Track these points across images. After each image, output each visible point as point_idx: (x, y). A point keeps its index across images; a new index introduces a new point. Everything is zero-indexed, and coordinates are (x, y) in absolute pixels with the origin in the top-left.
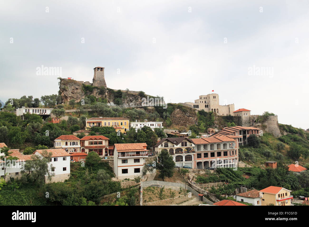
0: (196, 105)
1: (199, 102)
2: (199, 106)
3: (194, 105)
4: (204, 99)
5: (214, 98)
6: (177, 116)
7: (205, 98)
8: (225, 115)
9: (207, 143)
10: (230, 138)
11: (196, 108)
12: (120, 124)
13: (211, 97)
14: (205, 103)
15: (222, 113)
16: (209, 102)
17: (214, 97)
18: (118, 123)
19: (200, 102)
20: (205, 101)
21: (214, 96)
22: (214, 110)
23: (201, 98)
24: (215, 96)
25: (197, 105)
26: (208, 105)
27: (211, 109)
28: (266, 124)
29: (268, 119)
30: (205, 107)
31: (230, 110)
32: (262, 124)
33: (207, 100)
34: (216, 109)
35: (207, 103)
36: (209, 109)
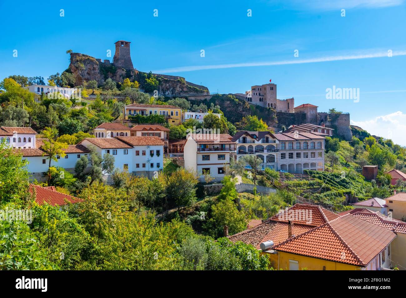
2: (253, 100)
4: (258, 90)
5: (271, 89)
6: (228, 110)
8: (283, 111)
10: (316, 135)
12: (170, 114)
13: (268, 89)
15: (280, 110)
16: (264, 94)
17: (272, 89)
18: (167, 113)
19: (254, 94)
20: (260, 94)
21: (271, 87)
22: (271, 105)
23: (254, 89)
25: (250, 98)
26: (262, 98)
27: (267, 104)
28: (336, 124)
29: (339, 118)
30: (259, 100)
31: (289, 106)
32: (331, 123)
33: (261, 91)
34: (273, 103)
35: (261, 96)
36: (265, 103)
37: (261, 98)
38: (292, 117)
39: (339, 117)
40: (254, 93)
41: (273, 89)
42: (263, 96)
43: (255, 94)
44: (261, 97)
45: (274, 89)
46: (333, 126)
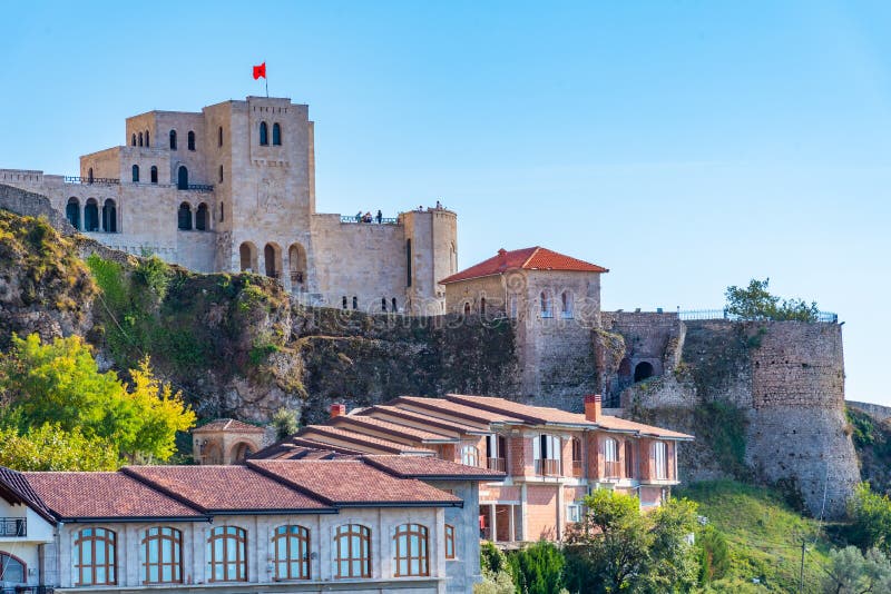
0: (92, 205)
1: (127, 177)
2: (125, 218)
3: (73, 206)
4: (173, 146)
5: (264, 142)
7: (182, 141)
8: (370, 306)
9: (176, 509)
10: (395, 481)
11: (92, 226)
13: (243, 136)
14: (183, 184)
15: (343, 292)
16: (214, 179)
17: (271, 135)
19: (136, 178)
20: (183, 172)
21: (264, 126)
22: (261, 259)
23: (140, 140)
24: (277, 126)
25: (101, 204)
26: (203, 207)
27: (236, 249)
28: (737, 394)
29: (758, 355)
30: (174, 225)
31: (415, 261)
32: (702, 392)
33: (196, 156)
34: (283, 244)
35: (195, 188)
36: (219, 246)
37: (194, 206)
38: (417, 348)
39: (758, 346)
40: (136, 168)
41: (278, 142)
42: (210, 189)
43: (145, 176)
44: (194, 200)
45: (286, 137)
46: (712, 409)
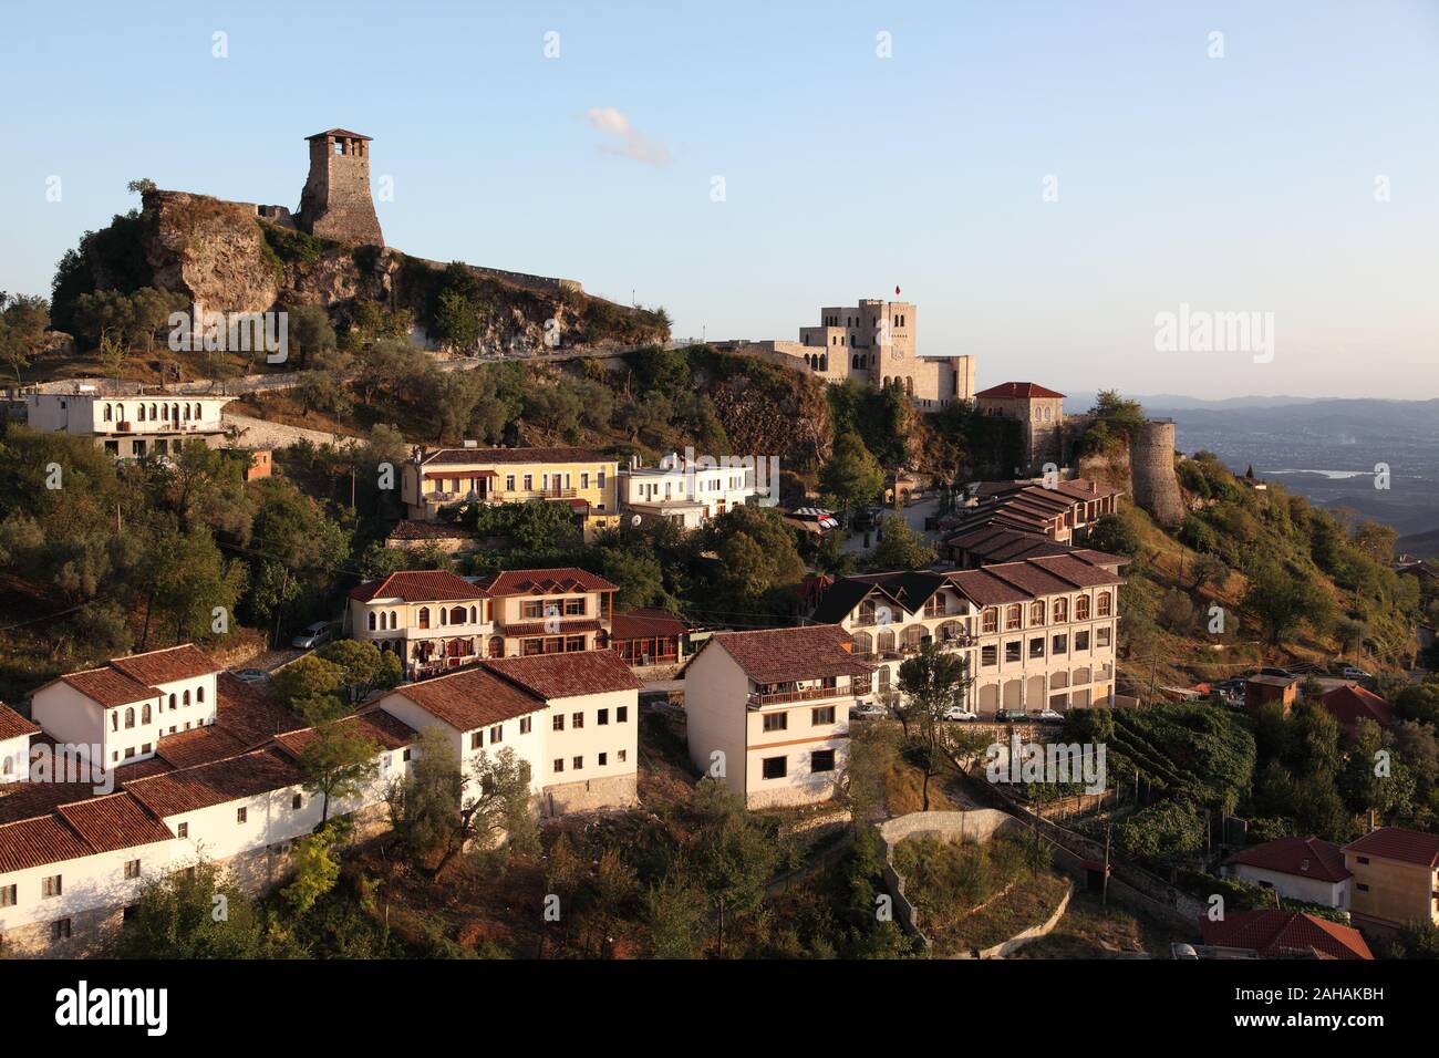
0: (815, 356)
1: (830, 343)
2: (830, 363)
3: (807, 356)
4: (849, 325)
5: (896, 325)
7: (853, 323)
11: (816, 368)
13: (886, 320)
14: (854, 345)
16: (870, 343)
17: (899, 321)
19: (835, 343)
20: (853, 339)
21: (896, 316)
24: (902, 317)
25: (819, 357)
26: (864, 356)
27: (881, 379)
30: (850, 366)
31: (959, 382)
33: (860, 329)
34: (903, 376)
35: (859, 347)
36: (874, 377)
37: (860, 356)
40: (835, 338)
41: (902, 325)
42: (867, 347)
43: (839, 343)
44: (860, 353)
45: (906, 322)
